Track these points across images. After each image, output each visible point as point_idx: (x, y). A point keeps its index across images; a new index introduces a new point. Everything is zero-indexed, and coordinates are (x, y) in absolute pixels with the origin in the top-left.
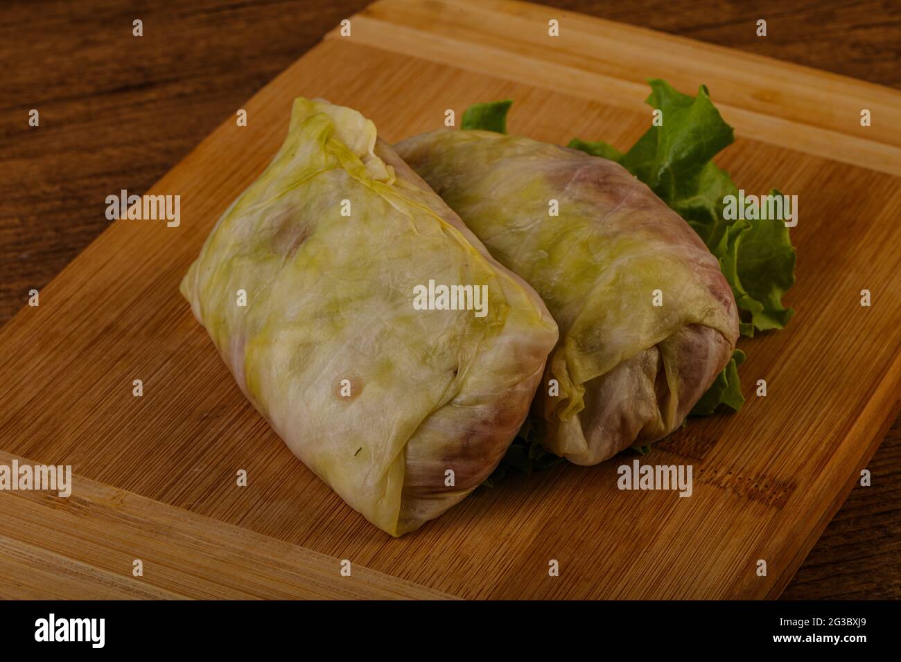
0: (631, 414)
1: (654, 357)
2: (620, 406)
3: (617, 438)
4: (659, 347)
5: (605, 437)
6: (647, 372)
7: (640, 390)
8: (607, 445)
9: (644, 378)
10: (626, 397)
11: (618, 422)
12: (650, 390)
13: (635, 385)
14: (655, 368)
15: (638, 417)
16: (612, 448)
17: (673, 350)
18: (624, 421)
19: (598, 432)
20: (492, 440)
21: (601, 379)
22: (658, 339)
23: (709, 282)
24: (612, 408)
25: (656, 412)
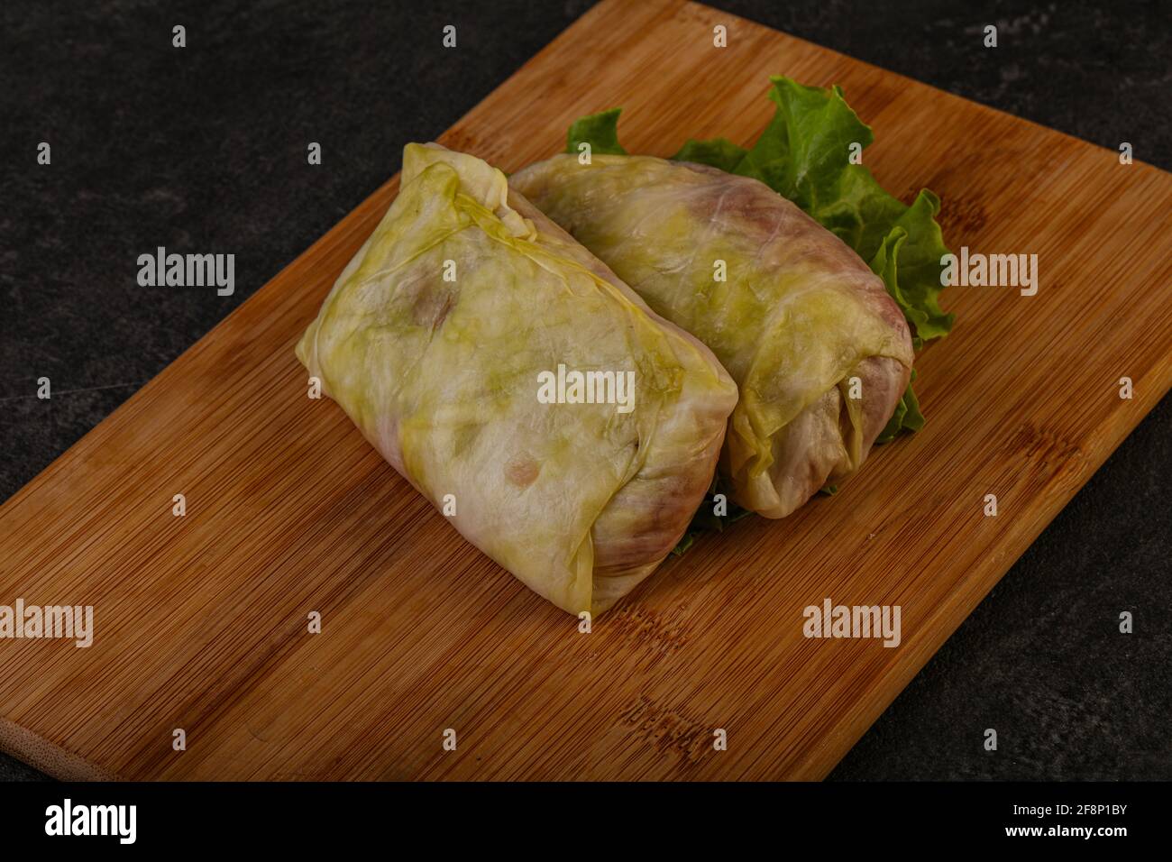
0: (819, 459)
1: (835, 398)
2: (808, 454)
3: (807, 484)
4: (839, 385)
5: (795, 487)
6: (830, 412)
7: (825, 433)
8: (798, 494)
9: (828, 420)
10: (812, 443)
11: (807, 470)
12: (835, 432)
13: (820, 430)
14: (837, 409)
15: (826, 460)
16: (803, 496)
18: (813, 467)
19: (789, 483)
20: (681, 510)
21: (785, 430)
22: (839, 379)
23: (879, 308)
24: (799, 458)
25: (843, 452)
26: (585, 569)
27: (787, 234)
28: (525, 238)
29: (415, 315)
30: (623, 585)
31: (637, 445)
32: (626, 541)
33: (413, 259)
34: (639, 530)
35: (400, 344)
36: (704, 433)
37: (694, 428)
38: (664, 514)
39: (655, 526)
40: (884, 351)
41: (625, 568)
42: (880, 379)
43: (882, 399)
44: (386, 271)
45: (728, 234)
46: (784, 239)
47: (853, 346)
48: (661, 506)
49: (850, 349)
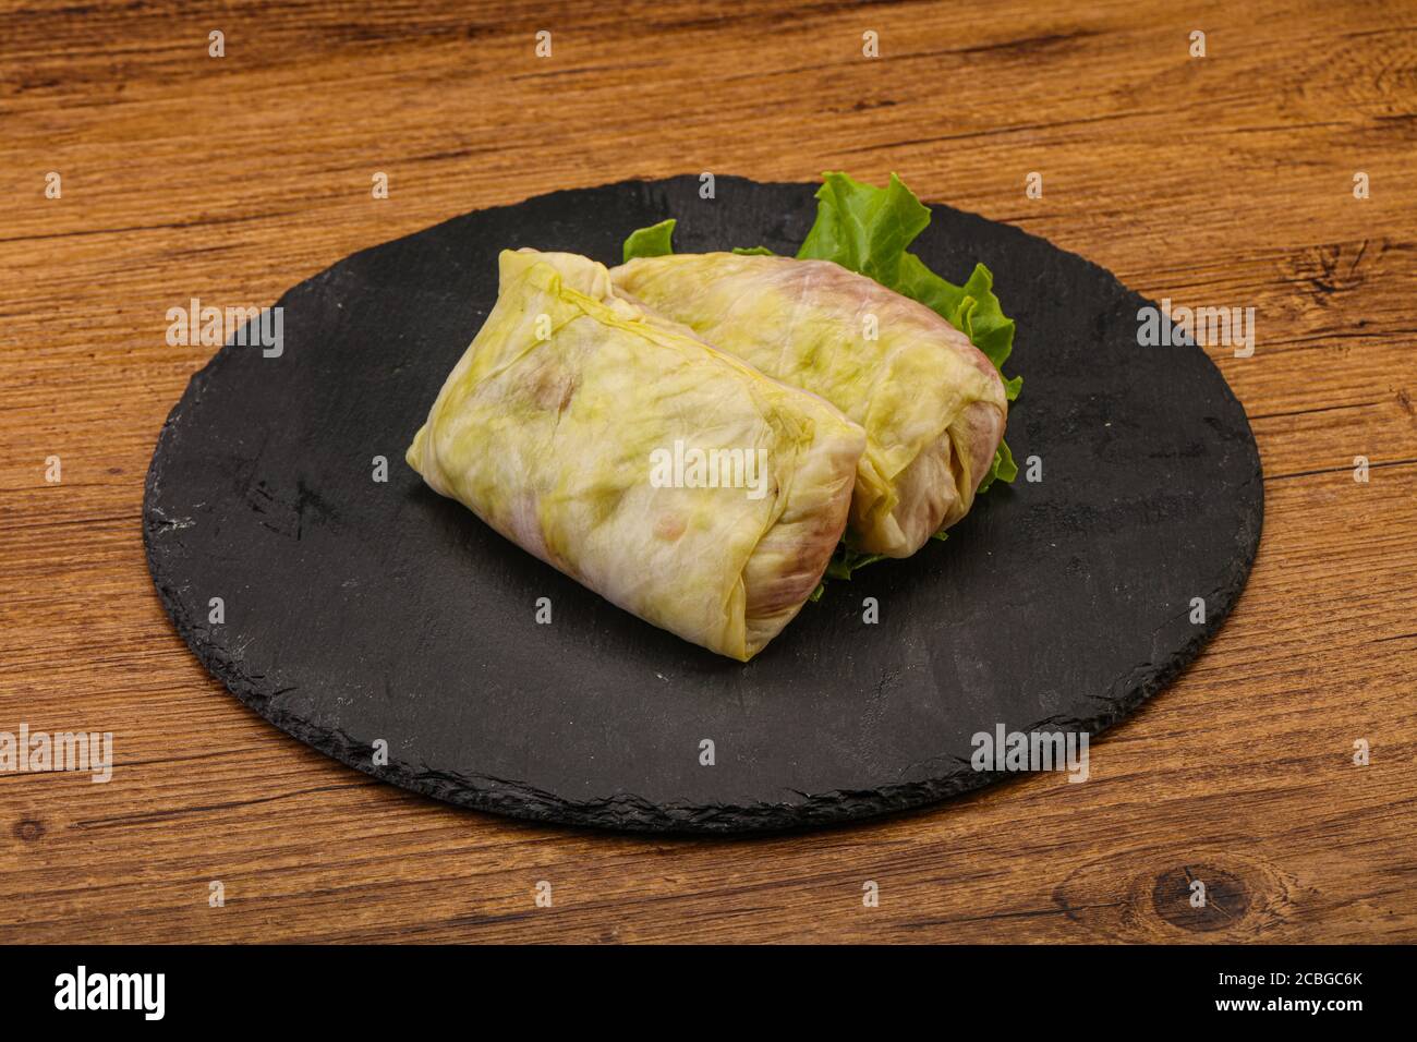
0: (937, 501)
1: (946, 443)
2: (927, 494)
3: (927, 523)
4: (948, 431)
5: (918, 527)
6: (943, 456)
7: (940, 475)
8: (920, 533)
9: (941, 462)
10: (930, 484)
11: (927, 510)
12: (948, 474)
13: (935, 472)
14: (949, 453)
15: (943, 501)
16: (924, 536)
17: (960, 429)
18: (932, 508)
19: (912, 523)
20: (823, 550)
21: (905, 472)
22: (946, 425)
23: (974, 360)
24: (920, 497)
25: (956, 494)
26: (739, 610)
27: (876, 301)
28: (637, 321)
29: (538, 402)
30: (775, 625)
31: (777, 492)
32: (777, 581)
33: (527, 353)
34: (788, 569)
35: (525, 430)
36: (840, 475)
37: (831, 471)
38: (809, 553)
39: (800, 567)
40: (985, 397)
41: (774, 609)
42: (983, 422)
43: (987, 442)
44: (501, 367)
45: (821, 307)
46: (876, 306)
47: (957, 392)
48: (805, 546)
49: (956, 395)
